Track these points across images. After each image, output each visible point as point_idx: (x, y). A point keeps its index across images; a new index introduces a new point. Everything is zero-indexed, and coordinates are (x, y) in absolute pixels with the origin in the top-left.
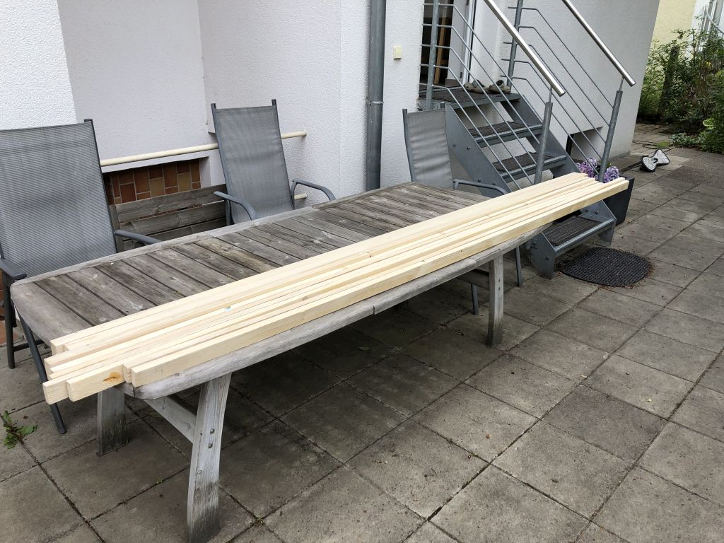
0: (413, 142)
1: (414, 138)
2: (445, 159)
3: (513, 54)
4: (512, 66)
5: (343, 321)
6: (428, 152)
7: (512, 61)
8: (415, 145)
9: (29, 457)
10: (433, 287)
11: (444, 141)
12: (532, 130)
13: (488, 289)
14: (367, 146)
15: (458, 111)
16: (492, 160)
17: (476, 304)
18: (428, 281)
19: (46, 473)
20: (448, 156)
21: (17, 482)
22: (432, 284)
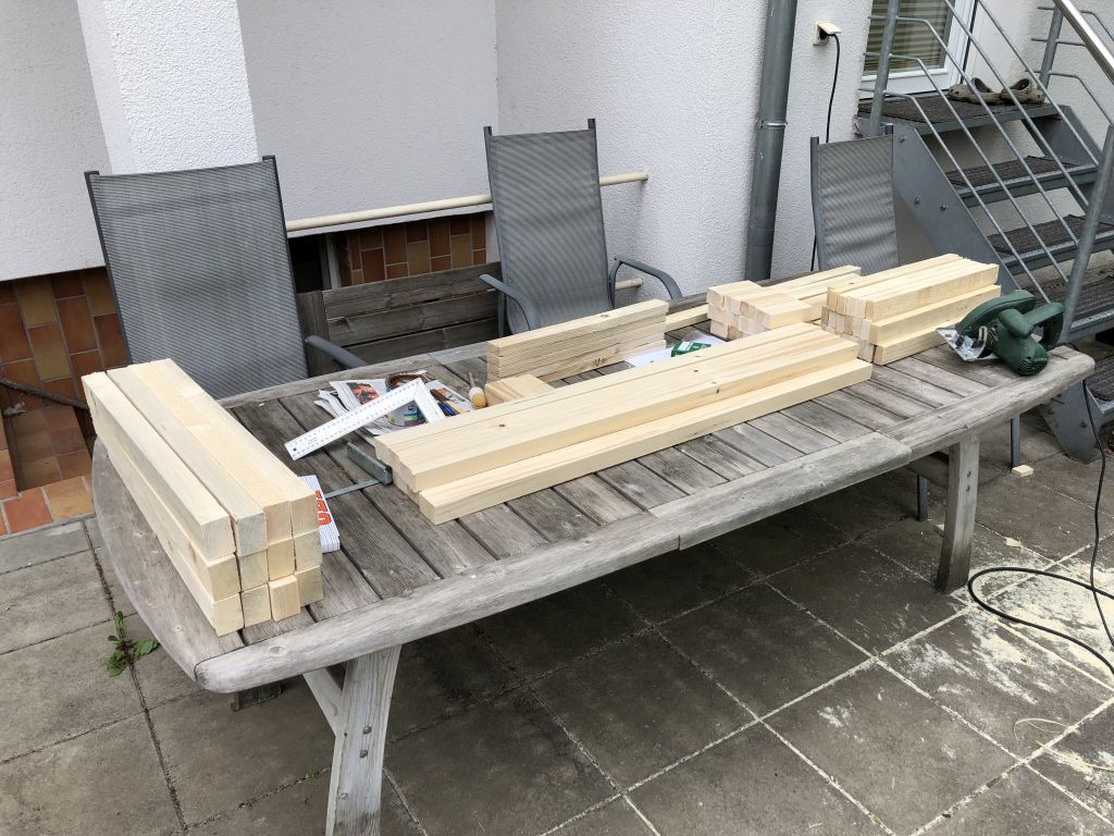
0: (826, 196)
1: (829, 190)
2: (888, 227)
3: (1055, 29)
4: (1051, 52)
5: (611, 563)
6: (855, 214)
7: (1052, 45)
8: (829, 203)
9: (135, 696)
10: (811, 499)
11: (887, 195)
12: (1072, 175)
13: (946, 487)
14: (752, 199)
15: (929, 139)
16: (987, 232)
17: (924, 500)
18: (802, 487)
19: (151, 728)
20: (893, 221)
21: (107, 738)
22: (809, 493)
